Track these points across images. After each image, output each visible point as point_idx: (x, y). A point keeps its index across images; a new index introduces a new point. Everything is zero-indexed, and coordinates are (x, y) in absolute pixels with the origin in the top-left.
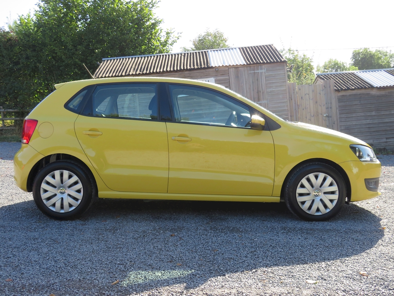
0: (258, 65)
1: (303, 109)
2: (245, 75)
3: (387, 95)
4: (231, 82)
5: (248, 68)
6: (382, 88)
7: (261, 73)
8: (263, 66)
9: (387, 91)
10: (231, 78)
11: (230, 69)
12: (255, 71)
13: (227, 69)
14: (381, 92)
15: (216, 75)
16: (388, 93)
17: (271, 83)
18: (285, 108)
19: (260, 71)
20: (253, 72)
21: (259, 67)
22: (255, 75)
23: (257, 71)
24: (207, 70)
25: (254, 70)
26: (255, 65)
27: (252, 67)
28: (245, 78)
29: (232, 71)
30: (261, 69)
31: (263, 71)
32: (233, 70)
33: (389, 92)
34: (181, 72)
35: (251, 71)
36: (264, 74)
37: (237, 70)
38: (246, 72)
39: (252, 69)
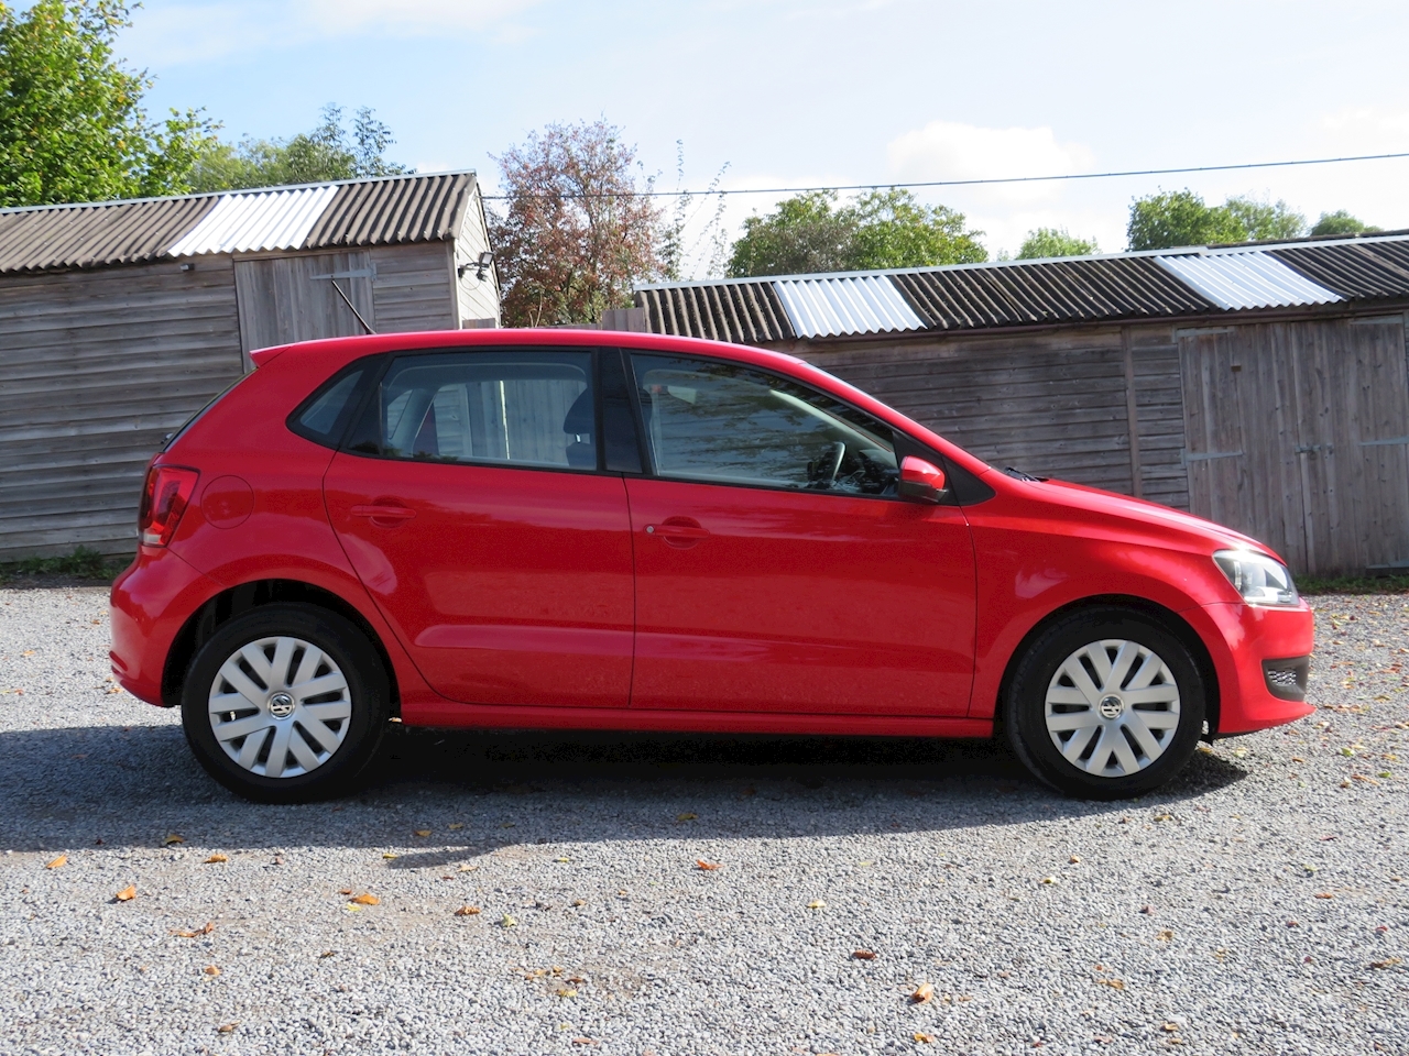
0: (344, 250)
1: (525, 420)
2: (296, 289)
3: (846, 370)
4: (245, 315)
5: (310, 262)
6: (826, 342)
7: (357, 280)
8: (367, 255)
9: (848, 354)
10: (243, 299)
11: (238, 266)
12: (332, 272)
13: (228, 263)
14: (823, 355)
15: (184, 289)
16: (850, 362)
17: (394, 319)
18: (451, 416)
19: (352, 274)
20: (329, 276)
21: (351, 258)
23: (344, 275)
24: (152, 269)
25: (331, 269)
26: (335, 251)
27: (322, 259)
28: (297, 298)
29: (245, 272)
30: (358, 266)
31: (366, 273)
32: (250, 268)
33: (853, 358)
34: (53, 277)
35: (318, 274)
36: (368, 285)
37: (266, 270)
38: (300, 277)
39: (322, 265)
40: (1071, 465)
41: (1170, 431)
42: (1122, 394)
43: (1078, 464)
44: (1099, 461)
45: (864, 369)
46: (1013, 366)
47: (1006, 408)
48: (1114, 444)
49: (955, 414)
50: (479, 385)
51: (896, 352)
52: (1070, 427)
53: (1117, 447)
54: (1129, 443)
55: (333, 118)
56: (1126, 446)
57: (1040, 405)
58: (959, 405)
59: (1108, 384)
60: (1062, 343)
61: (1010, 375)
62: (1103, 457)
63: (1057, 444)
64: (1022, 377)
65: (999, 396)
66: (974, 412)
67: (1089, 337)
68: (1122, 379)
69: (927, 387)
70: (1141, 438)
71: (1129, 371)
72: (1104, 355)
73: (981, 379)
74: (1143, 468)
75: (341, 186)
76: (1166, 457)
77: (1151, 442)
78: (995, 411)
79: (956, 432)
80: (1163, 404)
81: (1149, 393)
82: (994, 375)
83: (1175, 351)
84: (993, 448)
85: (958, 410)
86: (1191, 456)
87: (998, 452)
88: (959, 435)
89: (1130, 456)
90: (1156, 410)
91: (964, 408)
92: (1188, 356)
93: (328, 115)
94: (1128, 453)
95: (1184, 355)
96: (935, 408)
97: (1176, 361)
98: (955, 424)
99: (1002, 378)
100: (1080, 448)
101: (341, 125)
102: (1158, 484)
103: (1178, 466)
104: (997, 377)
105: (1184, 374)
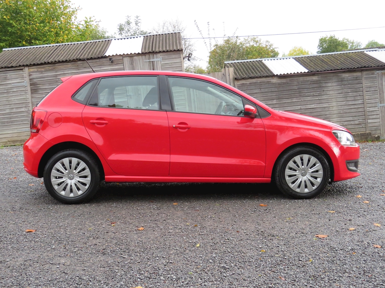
0: (153, 54)
2: (140, 64)
5: (143, 57)
6: (282, 76)
7: (157, 61)
8: (159, 55)
10: (126, 67)
11: (124, 58)
12: (150, 59)
13: (121, 58)
14: (281, 80)
15: (110, 65)
19: (155, 60)
20: (149, 61)
21: (155, 56)
22: (150, 63)
23: (153, 60)
24: (101, 60)
26: (151, 54)
27: (147, 56)
28: (140, 67)
29: (126, 60)
30: (157, 58)
31: (159, 59)
32: (127, 58)
34: (74, 62)
35: (146, 60)
36: (160, 63)
37: (132, 59)
38: (141, 61)
39: (147, 58)
40: (348, 108)
41: (375, 98)
42: (362, 88)
43: (350, 108)
44: (356, 107)
45: (293, 83)
46: (333, 81)
47: (331, 93)
48: (360, 102)
49: (317, 95)
50: (190, 89)
51: (301, 79)
52: (348, 97)
53: (360, 103)
54: (364, 102)
55: (128, 19)
56: (363, 103)
57: (340, 92)
58: (318, 92)
59: (358, 86)
60: (346, 75)
61: (332, 84)
62: (357, 106)
63: (345, 102)
64: (335, 84)
65: (329, 90)
66: (322, 94)
67: (352, 73)
68: (361, 84)
69: (310, 88)
70: (367, 100)
71: (364, 82)
72: (357, 78)
73: (324, 85)
74: (367, 108)
75: (144, 36)
76: (373, 105)
77: (369, 101)
78: (328, 94)
79: (317, 100)
80: (373, 91)
81: (369, 88)
82: (327, 84)
83: (376, 77)
84: (327, 104)
85: (318, 94)
86: (380, 105)
87: (329, 105)
88: (318, 100)
89: (364, 105)
90: (370, 93)
91: (319, 93)
92: (379, 78)
93: (127, 18)
94: (363, 104)
95: (378, 78)
96: (312, 93)
97: (376, 79)
98: (317, 97)
99: (330, 85)
100: (350, 103)
101: (130, 21)
102: (371, 113)
103: (377, 108)
104: (328, 85)
105: (378, 83)
